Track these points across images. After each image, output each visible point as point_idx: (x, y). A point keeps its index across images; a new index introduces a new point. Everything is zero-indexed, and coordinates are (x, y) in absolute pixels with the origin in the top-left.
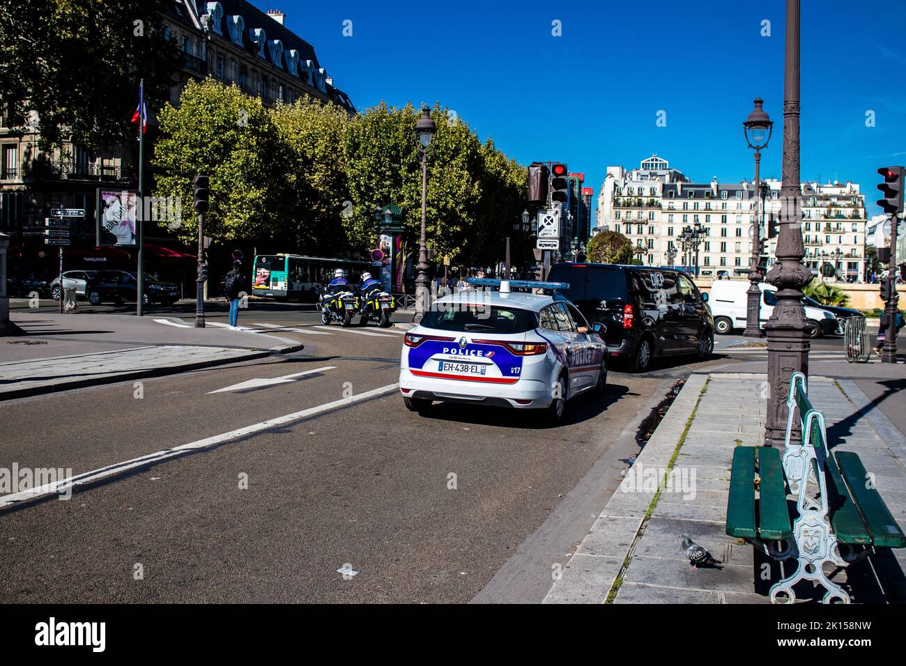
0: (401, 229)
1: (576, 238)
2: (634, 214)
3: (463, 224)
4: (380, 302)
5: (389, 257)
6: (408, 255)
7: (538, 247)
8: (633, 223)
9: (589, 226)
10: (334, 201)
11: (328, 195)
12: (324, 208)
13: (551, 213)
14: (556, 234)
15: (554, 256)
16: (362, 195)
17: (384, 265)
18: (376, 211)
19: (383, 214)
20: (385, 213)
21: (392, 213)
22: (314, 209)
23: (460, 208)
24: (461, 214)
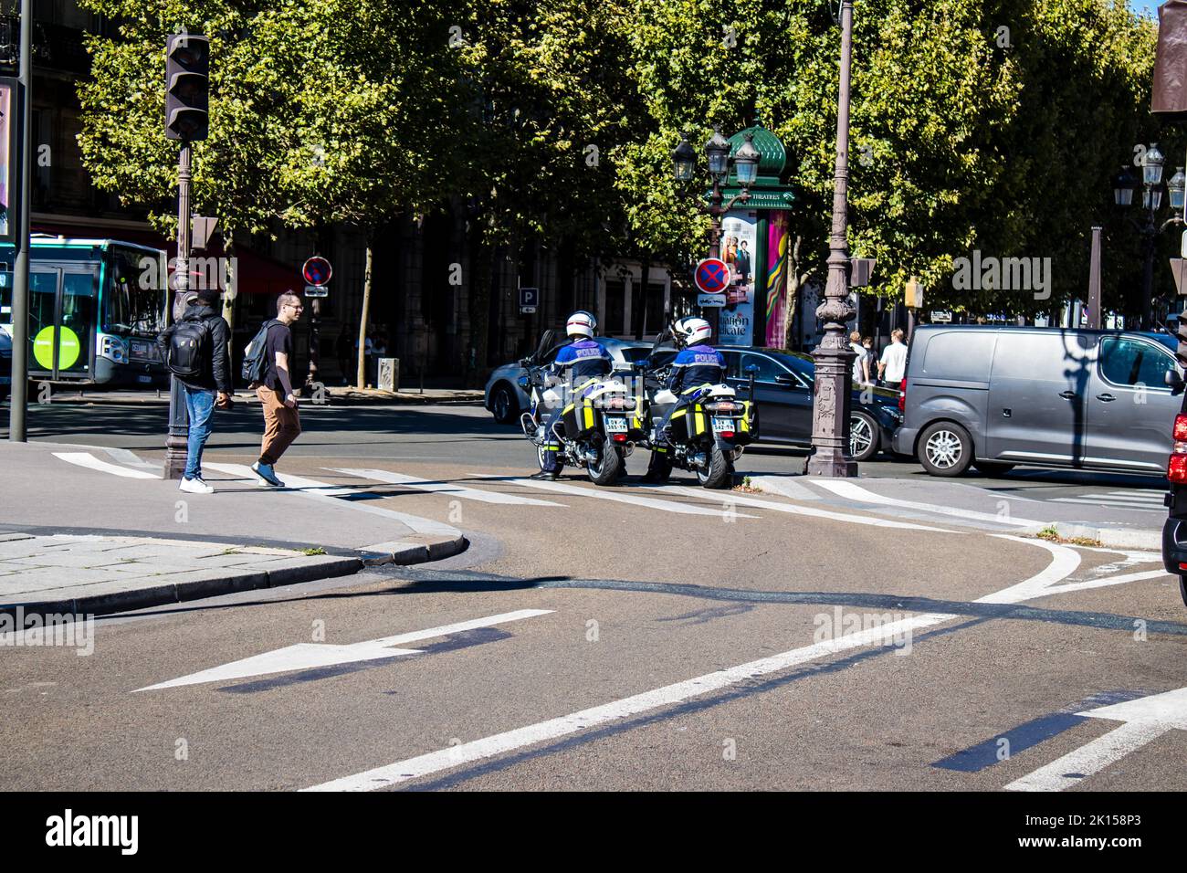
0: (783, 200)
3: (964, 182)
4: (708, 415)
5: (744, 281)
6: (804, 277)
10: (594, 117)
11: (578, 103)
12: (565, 138)
16: (675, 101)
17: (731, 306)
18: (711, 149)
19: (731, 158)
20: (738, 153)
21: (756, 153)
22: (536, 142)
23: (960, 138)
24: (963, 156)
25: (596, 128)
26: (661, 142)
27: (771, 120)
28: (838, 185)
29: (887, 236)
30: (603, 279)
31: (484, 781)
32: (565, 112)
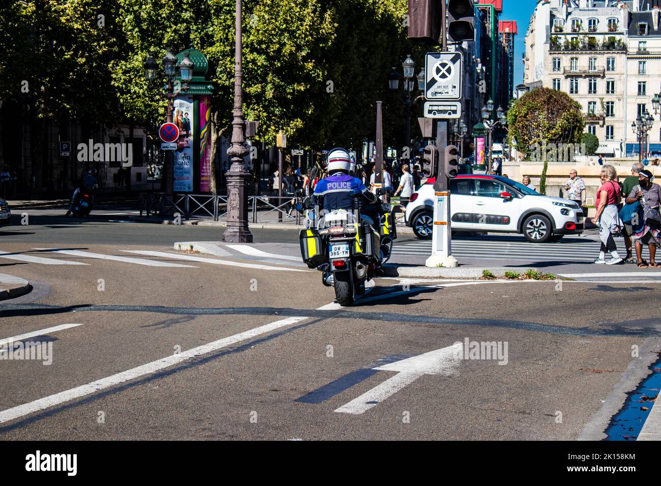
0: (207, 90)
1: (490, 101)
2: (583, 62)
3: (307, 78)
5: (188, 135)
6: (220, 133)
7: (426, 114)
8: (580, 76)
9: (512, 83)
10: (99, 44)
11: (89, 37)
12: (82, 56)
13: (446, 58)
14: (456, 94)
15: (456, 130)
16: (144, 34)
17: (181, 149)
18: (166, 61)
19: (177, 66)
20: (181, 63)
21: (191, 63)
22: (64, 58)
23: (304, 53)
24: (306, 64)
25: (100, 52)
26: (137, 60)
27: (199, 45)
28: (237, 81)
29: (266, 108)
30: (107, 136)
31: (42, 423)
32: (82, 42)
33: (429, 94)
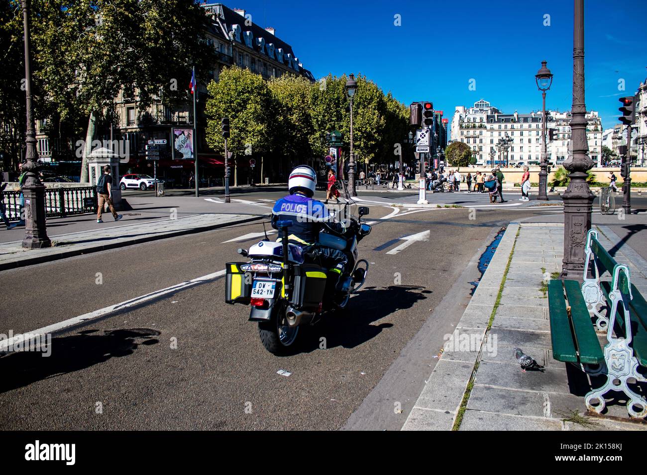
0: (341, 144)
1: (439, 146)
2: (471, 132)
3: (375, 140)
5: (335, 160)
6: (346, 159)
7: (417, 151)
8: (470, 137)
9: (447, 140)
10: (304, 130)
11: (301, 127)
12: (299, 134)
13: (424, 131)
14: (427, 144)
15: (427, 156)
16: (319, 126)
17: (332, 165)
18: (327, 135)
20: (332, 135)
21: (336, 135)
22: (293, 134)
23: (374, 131)
24: (375, 135)
25: (305, 132)
26: (318, 135)
27: (338, 129)
28: (351, 141)
29: (361, 150)
32: (299, 129)
33: (418, 144)
